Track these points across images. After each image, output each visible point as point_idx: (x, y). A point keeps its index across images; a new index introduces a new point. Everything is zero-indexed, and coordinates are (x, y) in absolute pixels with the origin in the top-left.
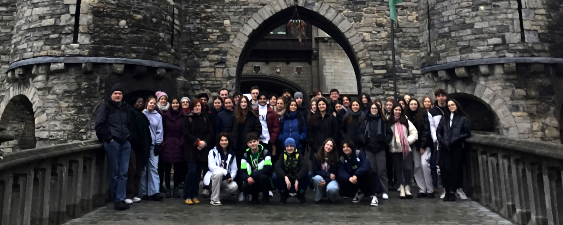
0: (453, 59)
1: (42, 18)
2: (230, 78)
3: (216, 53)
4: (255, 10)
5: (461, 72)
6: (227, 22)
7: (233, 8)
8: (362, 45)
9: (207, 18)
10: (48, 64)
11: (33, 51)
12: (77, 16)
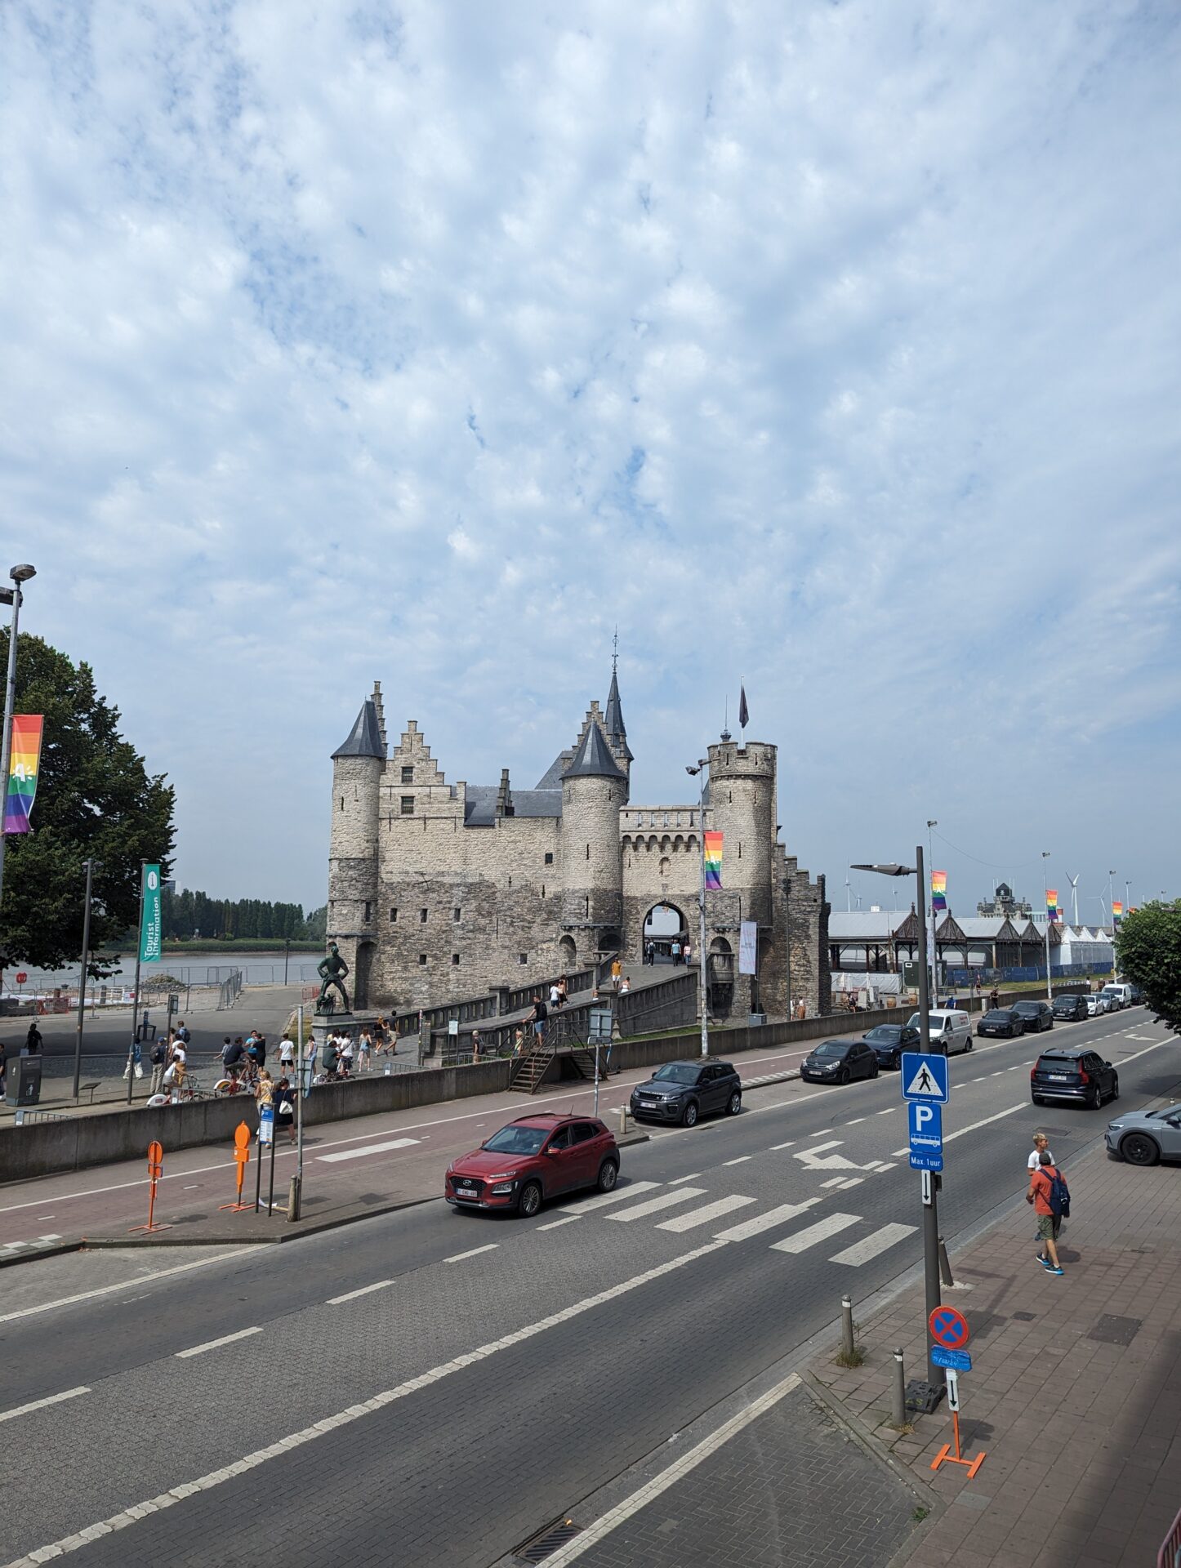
2: (640, 928)
3: (635, 919)
4: (649, 902)
6: (639, 907)
7: (641, 901)
8: (689, 916)
9: (631, 905)
10: (579, 926)
11: (573, 921)
12: (587, 909)
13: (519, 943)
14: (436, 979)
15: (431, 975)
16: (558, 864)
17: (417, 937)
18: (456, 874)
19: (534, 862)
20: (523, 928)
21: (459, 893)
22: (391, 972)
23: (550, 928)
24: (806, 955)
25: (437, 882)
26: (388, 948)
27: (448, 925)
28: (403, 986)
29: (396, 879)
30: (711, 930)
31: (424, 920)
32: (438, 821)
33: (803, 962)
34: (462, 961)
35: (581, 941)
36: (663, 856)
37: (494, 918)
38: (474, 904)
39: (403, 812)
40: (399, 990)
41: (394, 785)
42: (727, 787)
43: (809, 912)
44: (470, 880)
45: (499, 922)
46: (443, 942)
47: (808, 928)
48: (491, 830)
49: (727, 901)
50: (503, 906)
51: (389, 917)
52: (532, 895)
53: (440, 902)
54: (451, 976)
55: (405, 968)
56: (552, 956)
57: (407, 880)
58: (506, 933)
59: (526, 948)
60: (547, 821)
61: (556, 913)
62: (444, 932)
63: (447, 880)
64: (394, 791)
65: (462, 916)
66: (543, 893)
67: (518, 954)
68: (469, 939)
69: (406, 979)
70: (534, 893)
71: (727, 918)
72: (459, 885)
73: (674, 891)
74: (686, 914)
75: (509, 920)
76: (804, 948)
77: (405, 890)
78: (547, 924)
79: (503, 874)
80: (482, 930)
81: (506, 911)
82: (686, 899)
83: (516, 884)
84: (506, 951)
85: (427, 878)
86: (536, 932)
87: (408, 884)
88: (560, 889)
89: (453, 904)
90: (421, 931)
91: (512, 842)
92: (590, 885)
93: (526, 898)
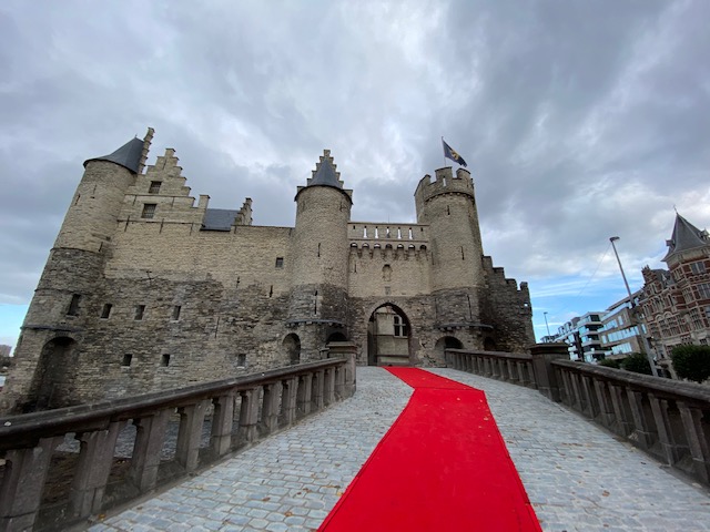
0: (447, 324)
1: (302, 305)
3: (360, 319)
4: (374, 304)
5: (449, 328)
6: (364, 308)
7: (366, 302)
8: (412, 318)
9: (357, 306)
10: (305, 322)
11: (299, 317)
12: (316, 305)
13: (238, 342)
14: (137, 382)
15: (132, 377)
16: (288, 268)
17: (126, 334)
18: (184, 273)
19: (265, 264)
20: (245, 327)
21: (181, 290)
22: (86, 374)
23: (273, 327)
25: (162, 280)
26: (90, 346)
27: (164, 322)
28: (97, 390)
29: (119, 275)
30: (436, 331)
31: (139, 317)
32: (175, 226)
34: (172, 363)
35: (306, 338)
36: (386, 263)
37: (216, 317)
38: (197, 301)
39: (143, 217)
40: (90, 395)
41: (140, 194)
44: (197, 279)
45: (221, 321)
46: (154, 341)
48: (226, 234)
49: (455, 300)
50: (227, 305)
51: (100, 313)
52: (259, 294)
53: (161, 300)
54: (155, 379)
55: (104, 370)
56: (273, 356)
57: (130, 276)
58: (226, 333)
59: (246, 348)
60: (281, 231)
61: (281, 312)
62: (158, 329)
63: (173, 278)
64: (139, 199)
65: (181, 314)
66: (271, 293)
67: (236, 355)
68: (185, 338)
69: (102, 382)
70: (261, 293)
71: (456, 316)
72: (184, 283)
73: (396, 294)
74: (409, 316)
75: (231, 318)
77: (126, 286)
78: (272, 323)
79: (232, 274)
80: (201, 328)
81: (229, 309)
82: (410, 301)
83: (244, 285)
84: (223, 351)
85: (151, 275)
86: (259, 331)
87: (130, 281)
88: (287, 289)
89: (173, 302)
90: (132, 328)
91: (245, 246)
92: (321, 281)
93: (252, 297)
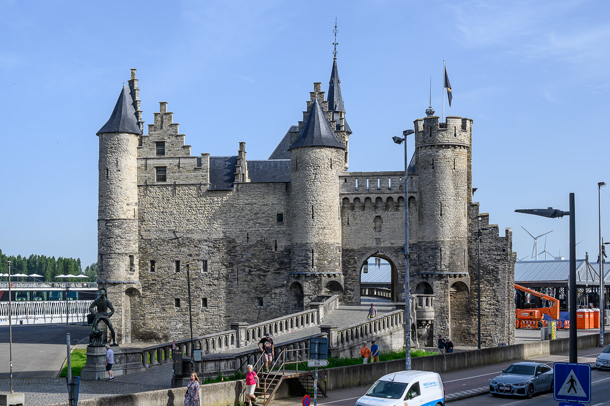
0: (423, 272)
1: (302, 260)
2: (357, 275)
3: (353, 267)
4: (365, 254)
5: (425, 276)
6: (356, 258)
7: (358, 253)
8: (399, 265)
9: (350, 256)
10: (306, 274)
11: (301, 270)
12: (313, 261)
13: (256, 288)
14: (188, 318)
15: (184, 315)
16: (288, 222)
17: (172, 284)
18: (203, 231)
19: (268, 220)
20: (259, 276)
21: (205, 247)
22: (151, 313)
23: (282, 276)
24: (495, 296)
25: (188, 238)
27: (197, 274)
28: (162, 324)
30: (417, 277)
31: (178, 270)
32: (185, 187)
33: (493, 301)
34: (209, 304)
35: (307, 286)
36: (377, 215)
37: (235, 269)
38: (218, 257)
39: (158, 180)
40: (158, 327)
41: (149, 157)
42: (430, 155)
43: (498, 260)
44: (214, 236)
45: (239, 271)
46: (193, 288)
47: (497, 272)
49: (430, 252)
50: (242, 258)
51: (148, 268)
52: (267, 248)
53: (190, 255)
54: (201, 316)
55: (163, 310)
56: (284, 299)
57: (162, 236)
58: (245, 281)
59: (262, 293)
60: (278, 186)
61: (286, 264)
62: (194, 279)
63: (196, 236)
64: (149, 162)
65: (209, 267)
66: (276, 247)
67: (256, 298)
68: (215, 285)
69: (164, 318)
70: (268, 247)
71: (430, 266)
72: (205, 241)
73: (385, 244)
74: (396, 264)
75: (247, 269)
76: (494, 290)
77: (160, 245)
78: (279, 272)
79: (242, 231)
80: (225, 278)
82: (396, 250)
83: (253, 240)
84: (245, 295)
85: (178, 235)
86: (270, 278)
87: (164, 240)
88: (289, 243)
89: (200, 257)
90: (174, 279)
91: (249, 204)
93: (261, 251)
